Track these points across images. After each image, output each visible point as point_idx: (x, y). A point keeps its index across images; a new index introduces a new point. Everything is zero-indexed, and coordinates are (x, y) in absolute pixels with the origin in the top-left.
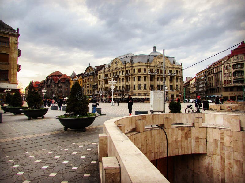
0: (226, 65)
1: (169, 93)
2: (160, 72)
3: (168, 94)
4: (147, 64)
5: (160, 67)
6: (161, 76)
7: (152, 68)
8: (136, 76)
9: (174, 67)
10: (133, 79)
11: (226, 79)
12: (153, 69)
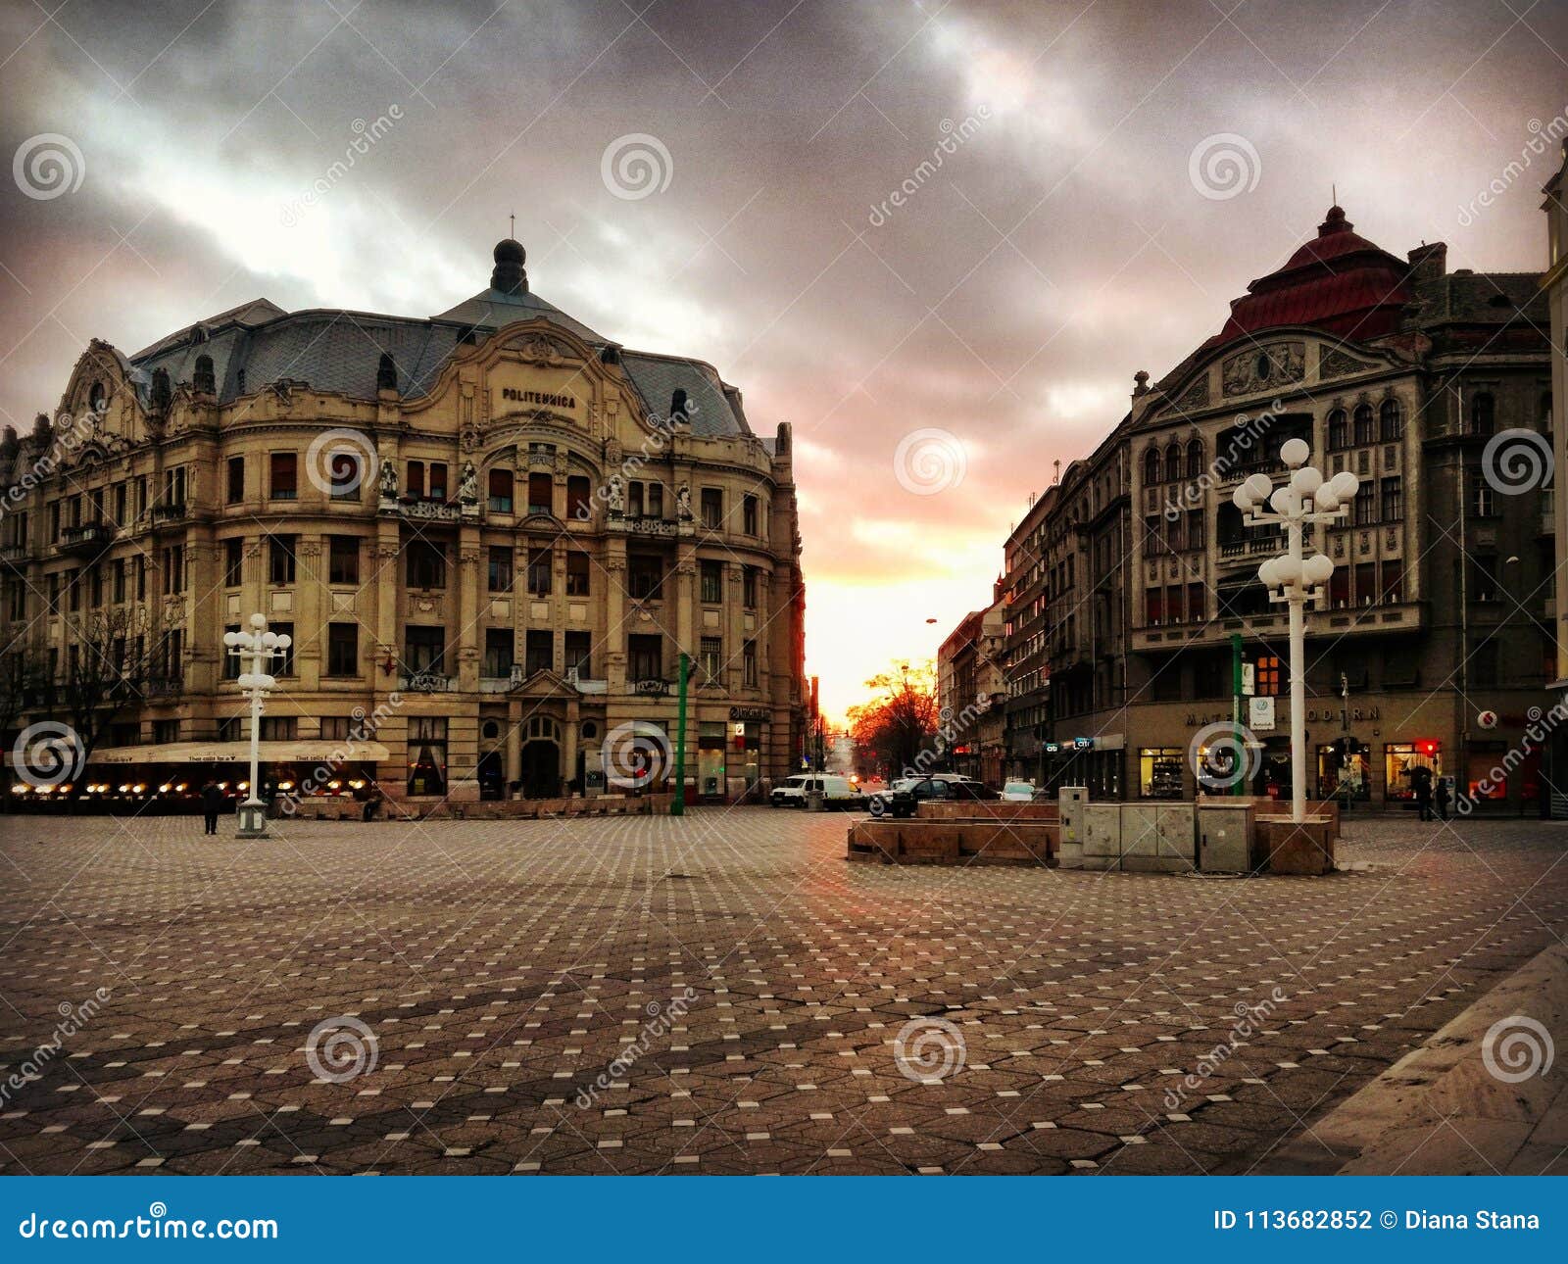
0: (1163, 438)
1: (611, 711)
2: (521, 494)
3: (604, 720)
4: (364, 414)
5: (524, 446)
6: (534, 536)
7: (428, 454)
8: (251, 534)
9: (679, 448)
10: (223, 565)
11: (1165, 575)
12: (439, 469)
